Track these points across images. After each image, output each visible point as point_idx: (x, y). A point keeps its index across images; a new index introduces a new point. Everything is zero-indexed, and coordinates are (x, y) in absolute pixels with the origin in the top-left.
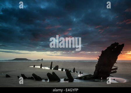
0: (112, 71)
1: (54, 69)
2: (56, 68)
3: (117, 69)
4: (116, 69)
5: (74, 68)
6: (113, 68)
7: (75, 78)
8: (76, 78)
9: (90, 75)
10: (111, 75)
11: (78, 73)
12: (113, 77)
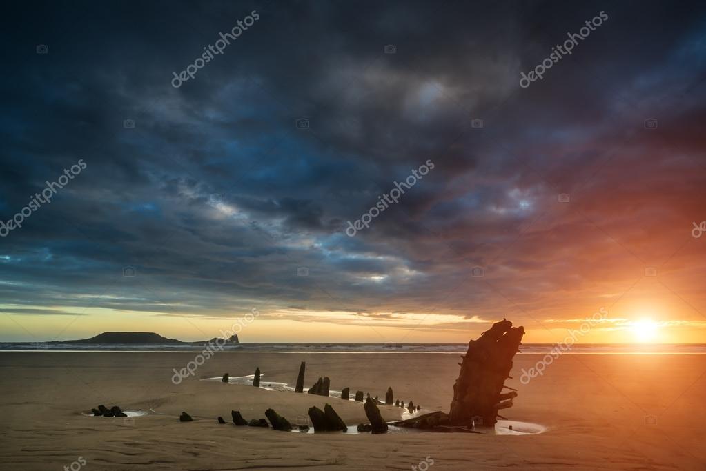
0: (502, 402)
1: (312, 392)
2: (321, 388)
3: (516, 395)
4: (513, 394)
5: (390, 389)
6: (504, 391)
7: (391, 424)
8: (396, 425)
9: (438, 414)
10: (500, 412)
11: (402, 406)
12: (506, 419)
